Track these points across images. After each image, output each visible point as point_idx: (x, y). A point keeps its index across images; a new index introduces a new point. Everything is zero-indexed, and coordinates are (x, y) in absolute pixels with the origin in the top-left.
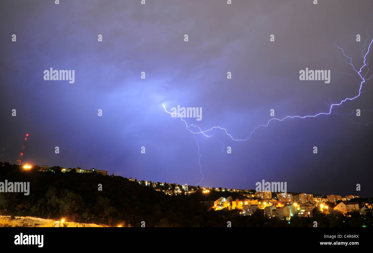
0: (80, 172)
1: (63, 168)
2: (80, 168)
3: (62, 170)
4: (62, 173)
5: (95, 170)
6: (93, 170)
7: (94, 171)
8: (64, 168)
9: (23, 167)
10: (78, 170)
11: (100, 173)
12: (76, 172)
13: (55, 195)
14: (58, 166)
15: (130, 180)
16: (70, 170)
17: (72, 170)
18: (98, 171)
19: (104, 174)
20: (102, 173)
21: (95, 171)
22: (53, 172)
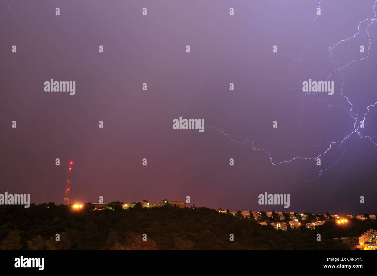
0: (148, 206)
1: (124, 203)
2: (147, 202)
3: (123, 207)
4: (124, 210)
5: (168, 201)
6: (166, 202)
7: (166, 204)
8: (126, 204)
9: (72, 206)
10: (145, 203)
11: (175, 205)
12: (142, 207)
13: (118, 241)
14: (117, 201)
15: (220, 211)
16: (134, 205)
17: (137, 204)
18: (172, 203)
19: (181, 207)
20: (178, 205)
21: (169, 203)
22: (112, 210)
